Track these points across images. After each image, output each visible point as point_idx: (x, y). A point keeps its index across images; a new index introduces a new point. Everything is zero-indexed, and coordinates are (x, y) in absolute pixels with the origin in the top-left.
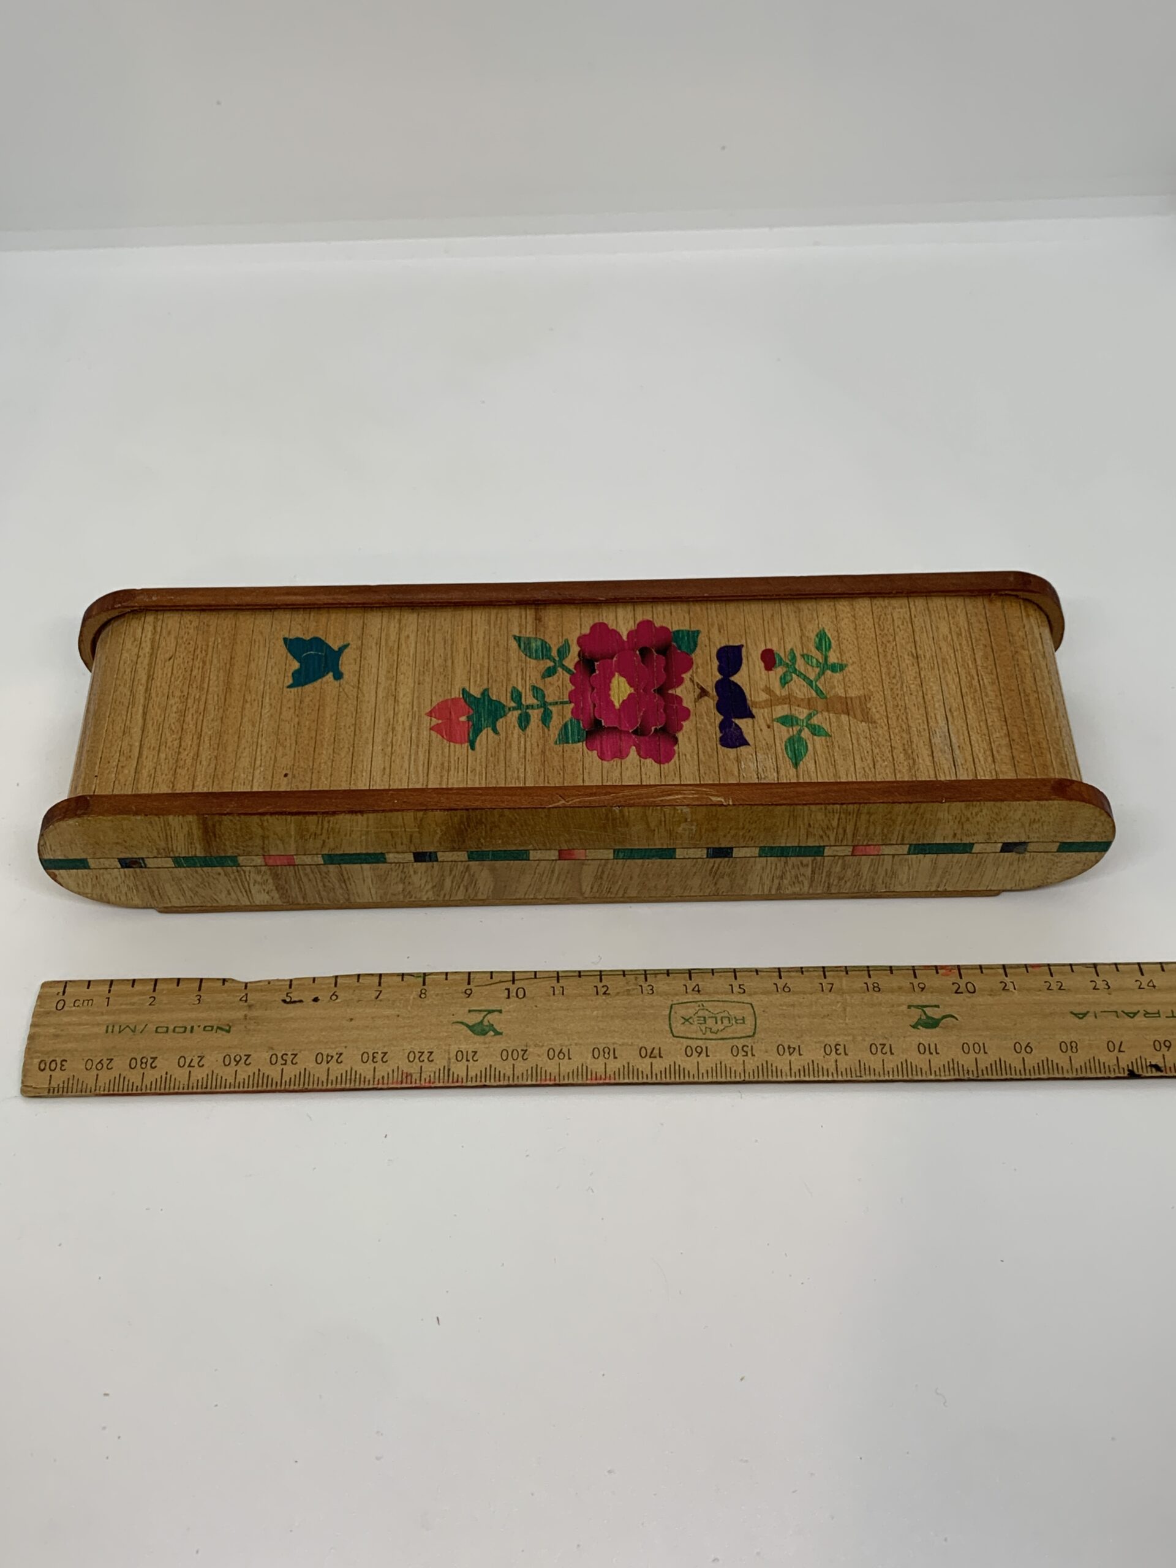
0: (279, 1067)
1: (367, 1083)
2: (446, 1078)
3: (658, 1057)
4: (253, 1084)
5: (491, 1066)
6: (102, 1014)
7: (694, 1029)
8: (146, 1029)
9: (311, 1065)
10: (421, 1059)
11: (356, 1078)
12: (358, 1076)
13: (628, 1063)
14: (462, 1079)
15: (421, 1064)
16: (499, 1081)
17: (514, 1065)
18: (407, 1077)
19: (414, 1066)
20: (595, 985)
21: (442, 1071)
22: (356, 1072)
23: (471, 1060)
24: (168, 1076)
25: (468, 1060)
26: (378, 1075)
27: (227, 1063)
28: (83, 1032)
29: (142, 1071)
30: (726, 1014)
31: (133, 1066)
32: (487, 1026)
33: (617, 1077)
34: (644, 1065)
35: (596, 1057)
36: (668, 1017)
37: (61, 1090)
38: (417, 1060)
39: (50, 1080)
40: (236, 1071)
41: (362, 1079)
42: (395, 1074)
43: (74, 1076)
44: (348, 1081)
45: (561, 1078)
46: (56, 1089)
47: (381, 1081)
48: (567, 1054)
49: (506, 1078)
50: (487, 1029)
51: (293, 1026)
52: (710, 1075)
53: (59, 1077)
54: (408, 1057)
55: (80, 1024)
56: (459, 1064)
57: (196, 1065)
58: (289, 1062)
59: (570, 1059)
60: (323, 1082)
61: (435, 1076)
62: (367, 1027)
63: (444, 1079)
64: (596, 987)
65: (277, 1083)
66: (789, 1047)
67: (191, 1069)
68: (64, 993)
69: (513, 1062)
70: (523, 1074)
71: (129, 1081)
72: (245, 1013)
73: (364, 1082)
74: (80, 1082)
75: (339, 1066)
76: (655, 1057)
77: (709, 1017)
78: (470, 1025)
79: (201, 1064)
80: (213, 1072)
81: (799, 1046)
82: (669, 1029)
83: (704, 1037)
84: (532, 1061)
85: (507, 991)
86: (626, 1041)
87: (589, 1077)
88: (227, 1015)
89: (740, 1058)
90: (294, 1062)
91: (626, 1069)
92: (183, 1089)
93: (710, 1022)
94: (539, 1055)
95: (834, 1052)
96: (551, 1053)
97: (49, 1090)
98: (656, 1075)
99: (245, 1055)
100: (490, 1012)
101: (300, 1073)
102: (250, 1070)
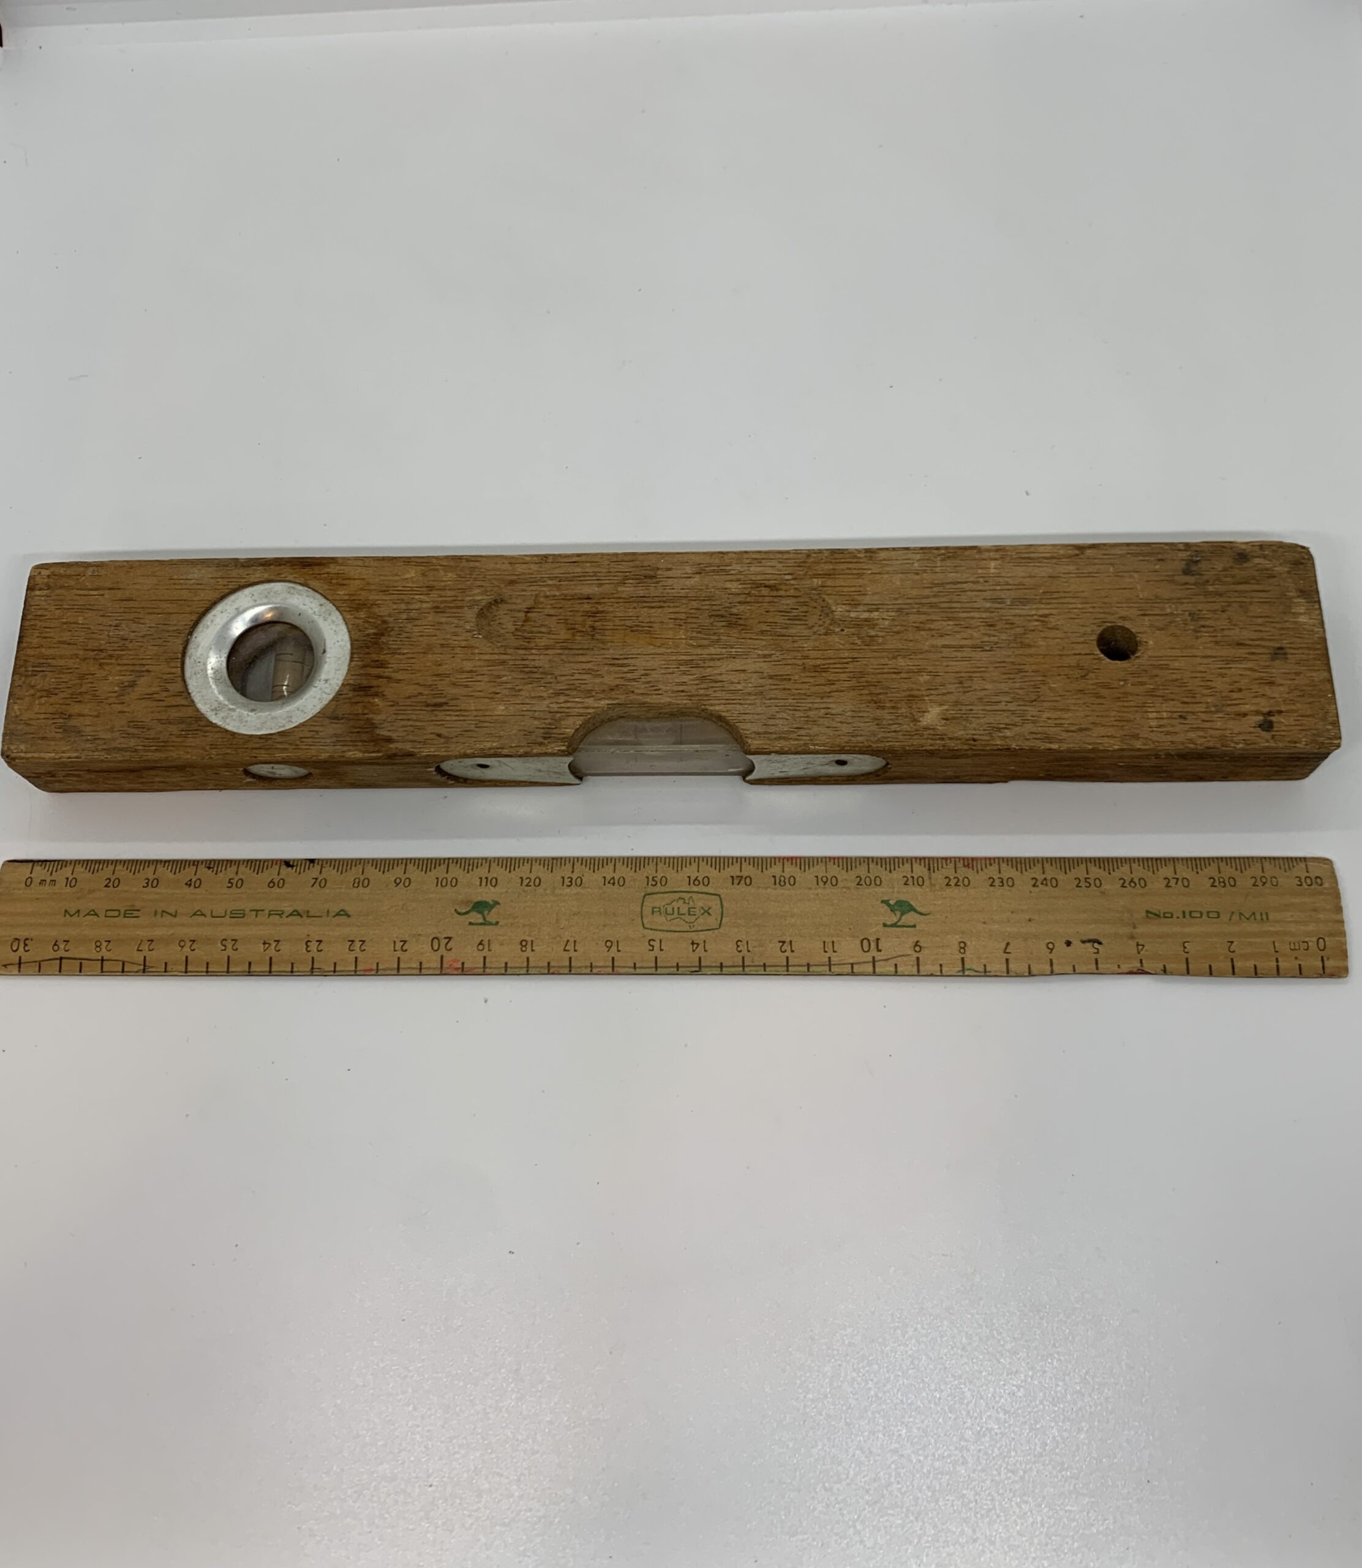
0: (1092, 876)
3: (735, 877)
5: (890, 871)
7: (700, 902)
8: (1229, 916)
10: (956, 880)
12: (1015, 868)
14: (917, 864)
15: (956, 875)
18: (968, 864)
20: (793, 956)
21: (937, 870)
22: (1018, 872)
23: (909, 877)
24: (1196, 872)
25: (913, 877)
26: (996, 869)
28: (1290, 914)
29: (1221, 875)
30: (669, 917)
32: (897, 911)
33: (773, 863)
34: (748, 870)
36: (724, 915)
37: (1294, 862)
38: (961, 879)
39: (1308, 870)
41: (1010, 863)
42: (979, 867)
43: (1287, 873)
45: (824, 863)
46: (1300, 863)
47: (993, 864)
48: (820, 880)
49: (875, 864)
50: (896, 907)
52: (688, 864)
54: (969, 881)
56: (920, 875)
57: (1172, 879)
58: (1082, 880)
59: (817, 877)
61: (943, 867)
62: (1014, 912)
66: (614, 883)
67: (1176, 877)
68: (1323, 963)
69: (869, 875)
70: (861, 867)
71: (1232, 868)
72: (1137, 930)
74: (1279, 869)
75: (1034, 876)
78: (912, 913)
79: (1168, 880)
80: (1154, 873)
81: (605, 884)
82: (724, 904)
83: (691, 895)
84: (853, 874)
85: (880, 948)
86: (764, 891)
87: (799, 864)
88: (1154, 929)
89: (660, 875)
90: (1079, 880)
91: (764, 867)
93: (684, 909)
94: (846, 880)
96: (834, 881)
97: (1306, 863)
98: (737, 865)
99: (1127, 887)
100: (895, 925)
101: (1070, 872)
102: (1117, 874)
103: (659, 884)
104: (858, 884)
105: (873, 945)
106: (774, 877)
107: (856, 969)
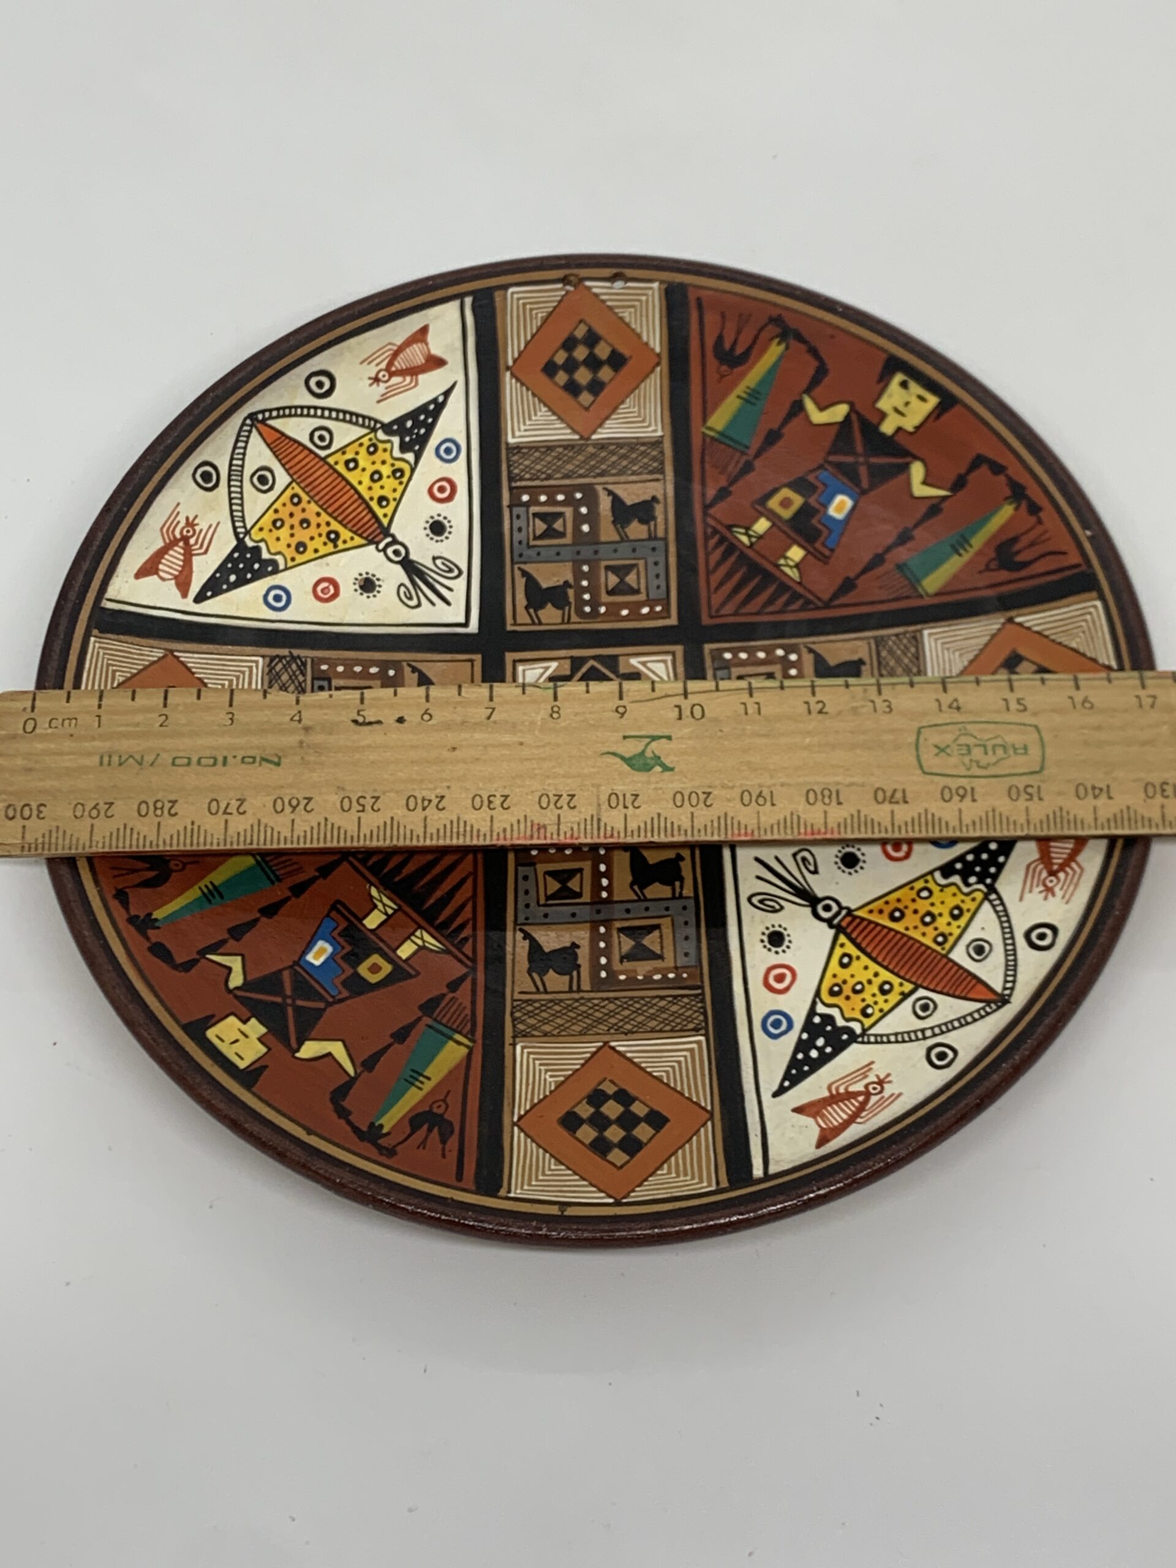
0: (354, 815)
1: (481, 838)
2: (595, 832)
3: (901, 801)
4: (318, 839)
5: (659, 815)
6: (93, 739)
7: (952, 763)
8: (159, 761)
9: (400, 812)
10: (559, 805)
11: (465, 831)
12: (468, 828)
13: (859, 812)
14: (619, 833)
15: (559, 811)
16: (673, 836)
17: (692, 814)
18: (539, 829)
19: (549, 814)
20: (806, 699)
21: (589, 822)
22: (465, 822)
23: (631, 807)
24: (196, 828)
25: (626, 807)
26: (498, 827)
27: (279, 809)
28: (68, 764)
29: (158, 819)
30: (999, 741)
31: (143, 813)
32: (651, 758)
33: (842, 830)
35: (812, 800)
36: (914, 746)
37: (40, 846)
38: (552, 806)
39: (23, 833)
40: (293, 821)
41: (475, 833)
42: (522, 826)
43: (58, 827)
44: (455, 836)
45: (762, 832)
46: (33, 846)
47: (502, 836)
48: (768, 798)
49: (682, 832)
50: (652, 762)
51: (371, 758)
52: (978, 826)
53: (36, 829)
54: (540, 803)
55: (61, 754)
56: (614, 812)
57: (235, 812)
58: (368, 808)
59: (773, 805)
60: (418, 836)
61: (579, 829)
62: (477, 759)
63: (592, 833)
64: (807, 703)
65: (352, 837)
66: (1094, 788)
67: (226, 816)
68: (33, 708)
69: (692, 809)
70: (706, 826)
71: (138, 834)
72: (298, 738)
73: (478, 836)
74: (68, 836)
75: (441, 814)
76: (897, 803)
77: (976, 745)
78: (627, 755)
79: (241, 810)
80: (259, 821)
81: (1108, 787)
82: (915, 762)
83: (969, 773)
84: (717, 811)
85: (677, 710)
86: (855, 780)
87: (802, 830)
88: (273, 742)
89: (1022, 803)
90: (375, 808)
91: (856, 820)
92: (218, 844)
93: (977, 753)
94: (729, 800)
95: (1158, 796)
96: (746, 797)
97: (23, 847)
98: (900, 827)
99: (305, 798)
100: (654, 738)
101: (385, 823)
102: (314, 819)
103: (1021, 787)
104: (709, 794)
105: (686, 712)
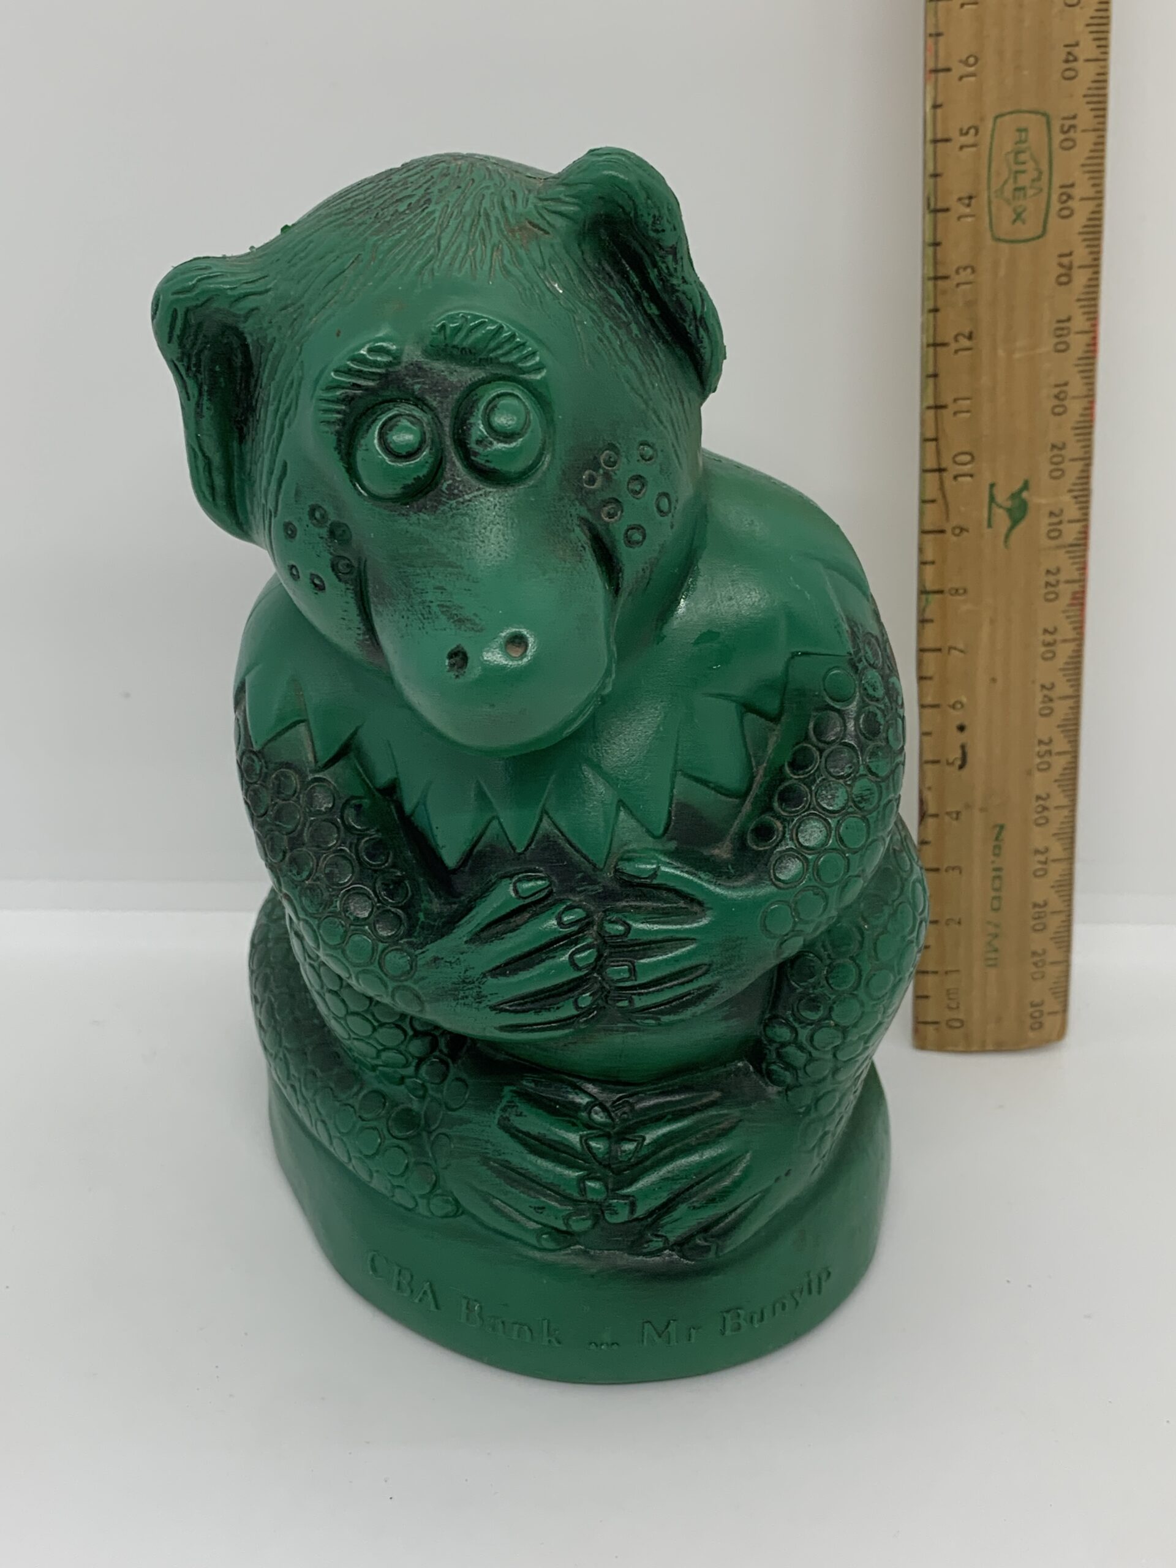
0: (1054, 759)
2: (1082, 548)
3: (1071, 257)
5: (1070, 491)
7: (1033, 205)
8: (994, 921)
9: (1053, 720)
10: (1054, 582)
11: (1069, 663)
13: (1077, 300)
14: (1079, 527)
15: (1061, 582)
17: (1071, 460)
18: (1072, 599)
19: (1062, 591)
20: (949, 352)
21: (1072, 555)
22: (1062, 664)
23: (1061, 518)
24: (1054, 884)
25: (1060, 523)
28: (995, 990)
30: (1011, 157)
32: (1014, 501)
34: (1080, 278)
36: (1014, 245)
37: (1062, 999)
38: (1056, 589)
40: (1054, 808)
42: (1068, 614)
43: (1049, 989)
48: (1061, 389)
50: (1018, 500)
51: (999, 750)
54: (1052, 600)
55: (984, 998)
56: (1064, 533)
57: (1046, 855)
58: (1048, 748)
59: (1066, 384)
61: (1073, 563)
62: (1006, 658)
63: (1077, 551)
64: (956, 352)
66: (1067, 61)
67: (1048, 861)
68: (932, 1023)
69: (1066, 460)
70: (1078, 447)
71: (1057, 927)
72: (977, 813)
74: (1055, 980)
75: (1056, 686)
76: (1071, 263)
77: (1015, 182)
78: (1010, 523)
79: (1044, 851)
81: (1066, 46)
82: (1030, 244)
83: (1046, 190)
84: (1069, 437)
85: (960, 479)
86: (1046, 305)
88: (980, 833)
89: (1077, 137)
90: (1048, 741)
93: (1024, 180)
94: (1061, 426)
96: (1058, 410)
97: (1060, 1011)
99: (1037, 800)
100: (992, 499)
101: (1060, 732)
102: (1054, 791)
103: (1063, 137)
104: (1054, 446)
105: (966, 469)
106: (1069, 320)
107: (931, 445)
